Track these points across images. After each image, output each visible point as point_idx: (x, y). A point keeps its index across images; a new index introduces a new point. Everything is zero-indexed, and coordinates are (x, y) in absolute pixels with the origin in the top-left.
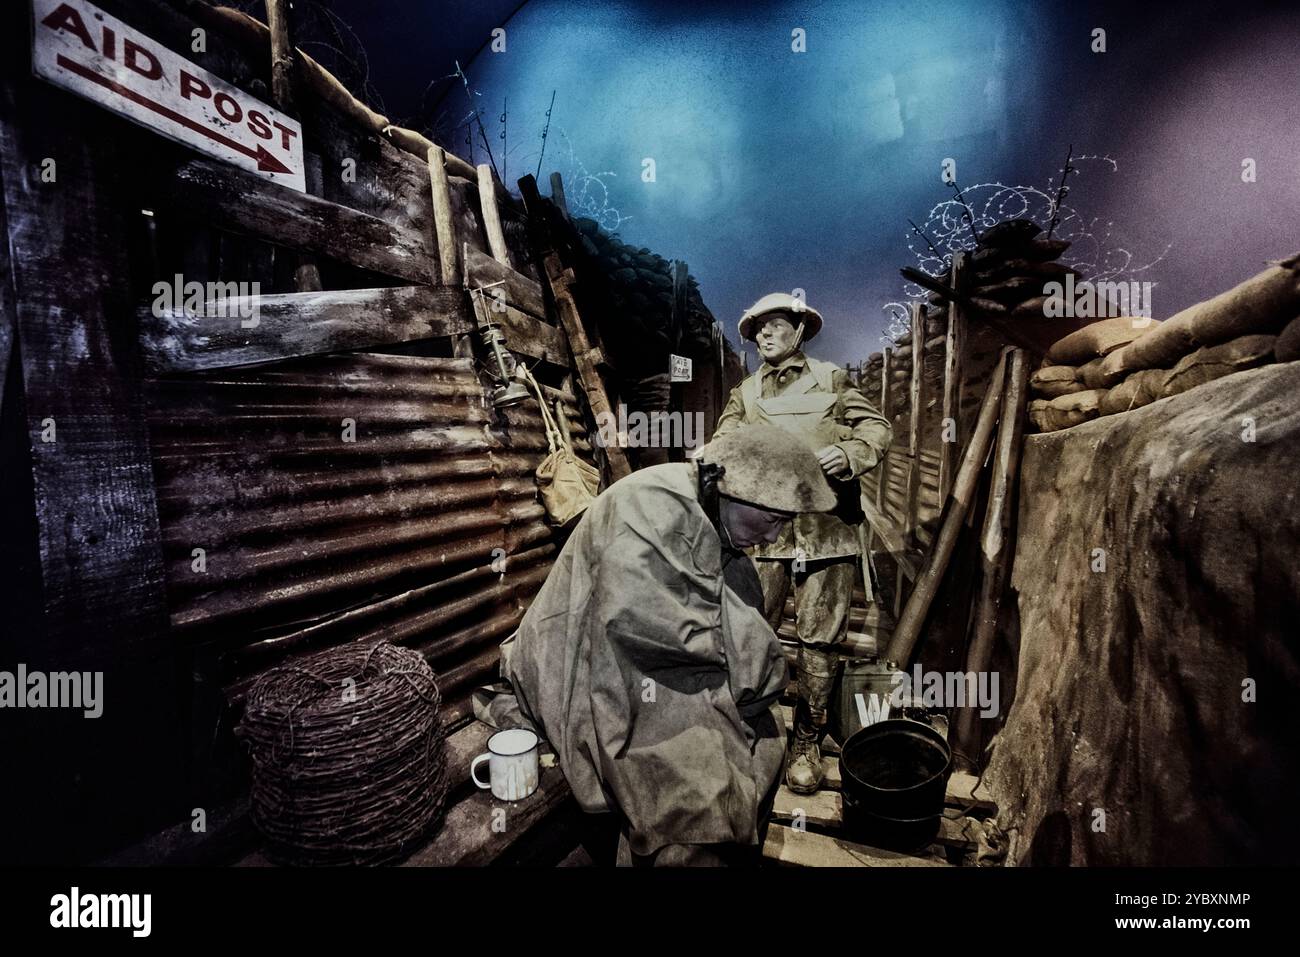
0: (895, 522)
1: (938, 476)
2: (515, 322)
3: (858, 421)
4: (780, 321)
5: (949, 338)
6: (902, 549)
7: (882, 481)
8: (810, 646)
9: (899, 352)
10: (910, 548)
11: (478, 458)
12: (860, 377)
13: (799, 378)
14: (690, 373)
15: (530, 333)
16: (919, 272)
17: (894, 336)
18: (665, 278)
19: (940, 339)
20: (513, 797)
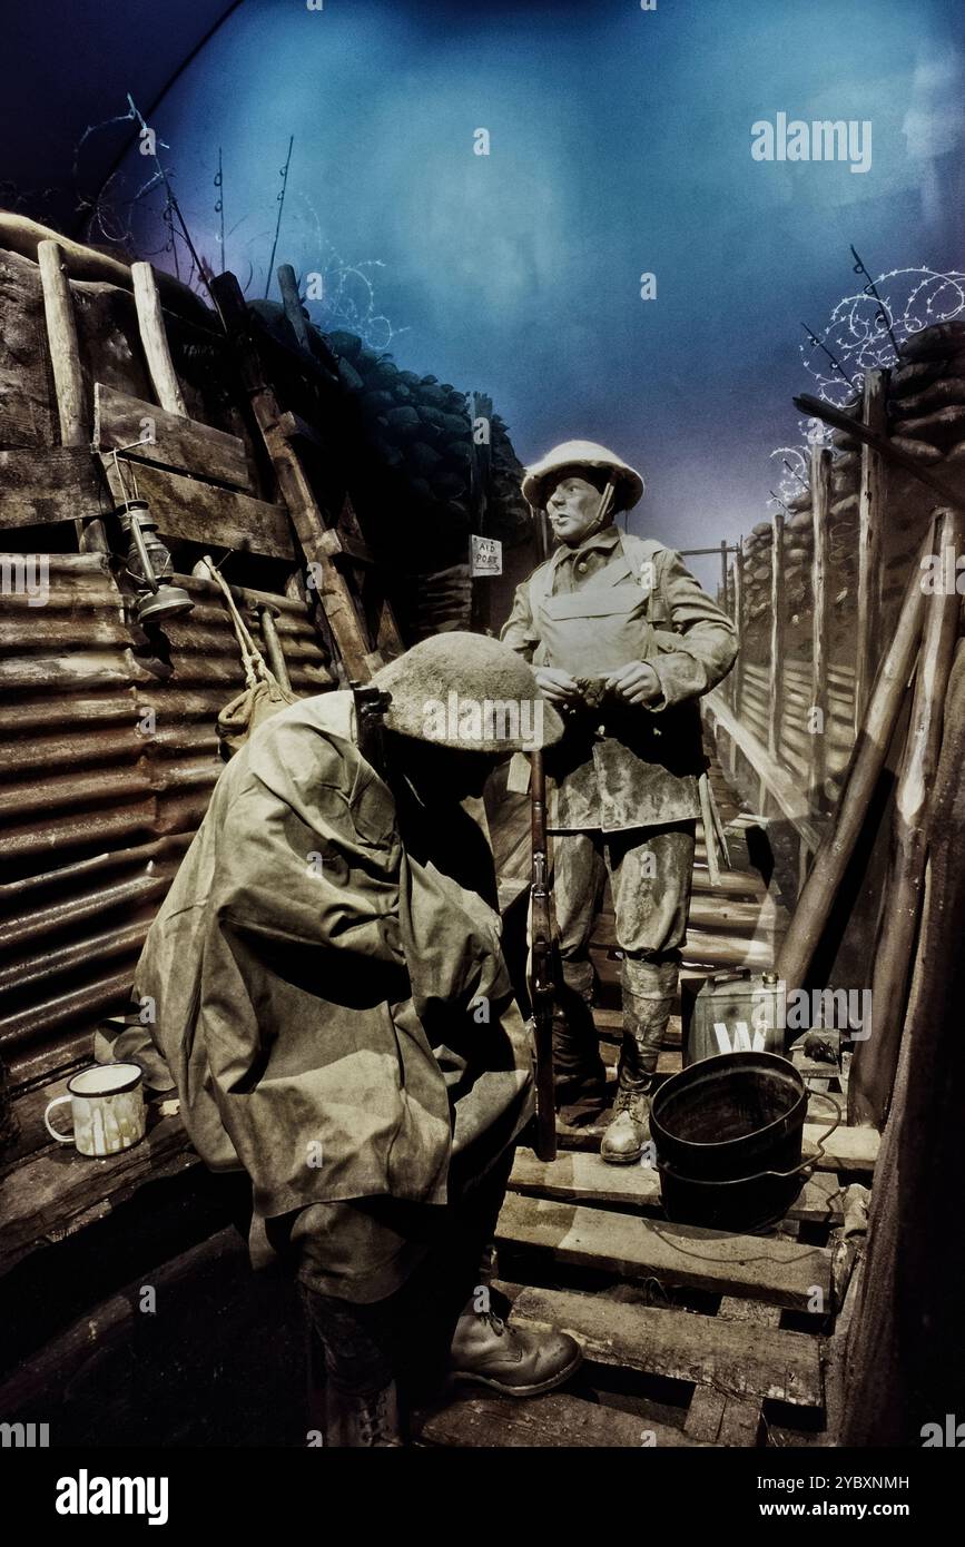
0: (795, 773)
1: (852, 704)
2: (187, 497)
3: (689, 624)
4: (576, 481)
5: (864, 498)
6: (806, 813)
7: (775, 714)
8: (636, 955)
9: (794, 521)
10: (818, 813)
11: (112, 698)
12: (741, 560)
13: (606, 564)
14: (499, 562)
15: (216, 512)
16: (818, 401)
17: (787, 498)
18: (459, 419)
19: (851, 499)
20: (101, 1151)
